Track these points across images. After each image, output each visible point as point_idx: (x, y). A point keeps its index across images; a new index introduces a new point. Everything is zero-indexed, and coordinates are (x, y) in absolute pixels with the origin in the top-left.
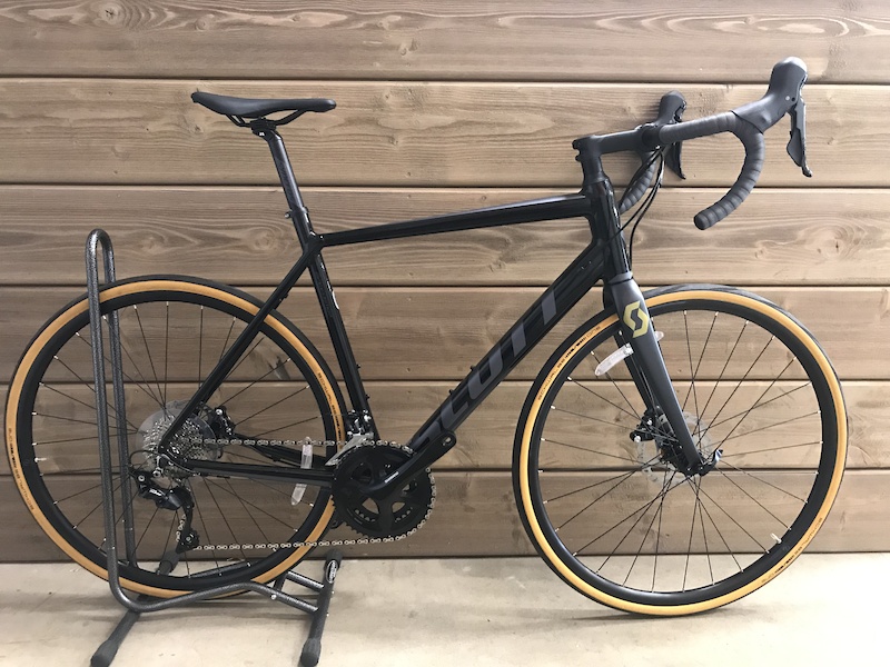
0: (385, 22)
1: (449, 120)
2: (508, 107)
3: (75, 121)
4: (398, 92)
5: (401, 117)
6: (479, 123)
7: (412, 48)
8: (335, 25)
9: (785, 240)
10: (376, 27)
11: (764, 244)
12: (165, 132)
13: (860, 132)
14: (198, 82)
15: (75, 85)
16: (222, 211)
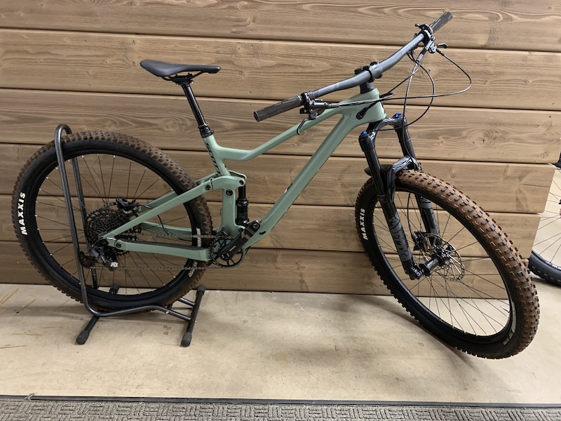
0: (238, 5)
1: (272, 62)
2: (306, 57)
3: (67, 56)
4: (246, 46)
5: (247, 61)
6: (290, 65)
7: (253, 21)
8: (210, 6)
9: (455, 136)
10: (233, 8)
11: (444, 138)
12: (116, 64)
13: (503, 78)
14: (134, 37)
15: (66, 36)
16: (148, 109)
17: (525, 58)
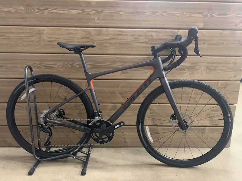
0: (91, 13)
1: (108, 38)
2: (123, 35)
3: (13, 37)
4: (95, 31)
5: (96, 37)
6: (115, 39)
7: (98, 20)
8: (78, 13)
9: (193, 69)
10: (89, 14)
11: (188, 70)
12: (36, 40)
13: (212, 42)
14: (44, 28)
15: (13, 28)
16: (50, 60)
17: (221, 33)
